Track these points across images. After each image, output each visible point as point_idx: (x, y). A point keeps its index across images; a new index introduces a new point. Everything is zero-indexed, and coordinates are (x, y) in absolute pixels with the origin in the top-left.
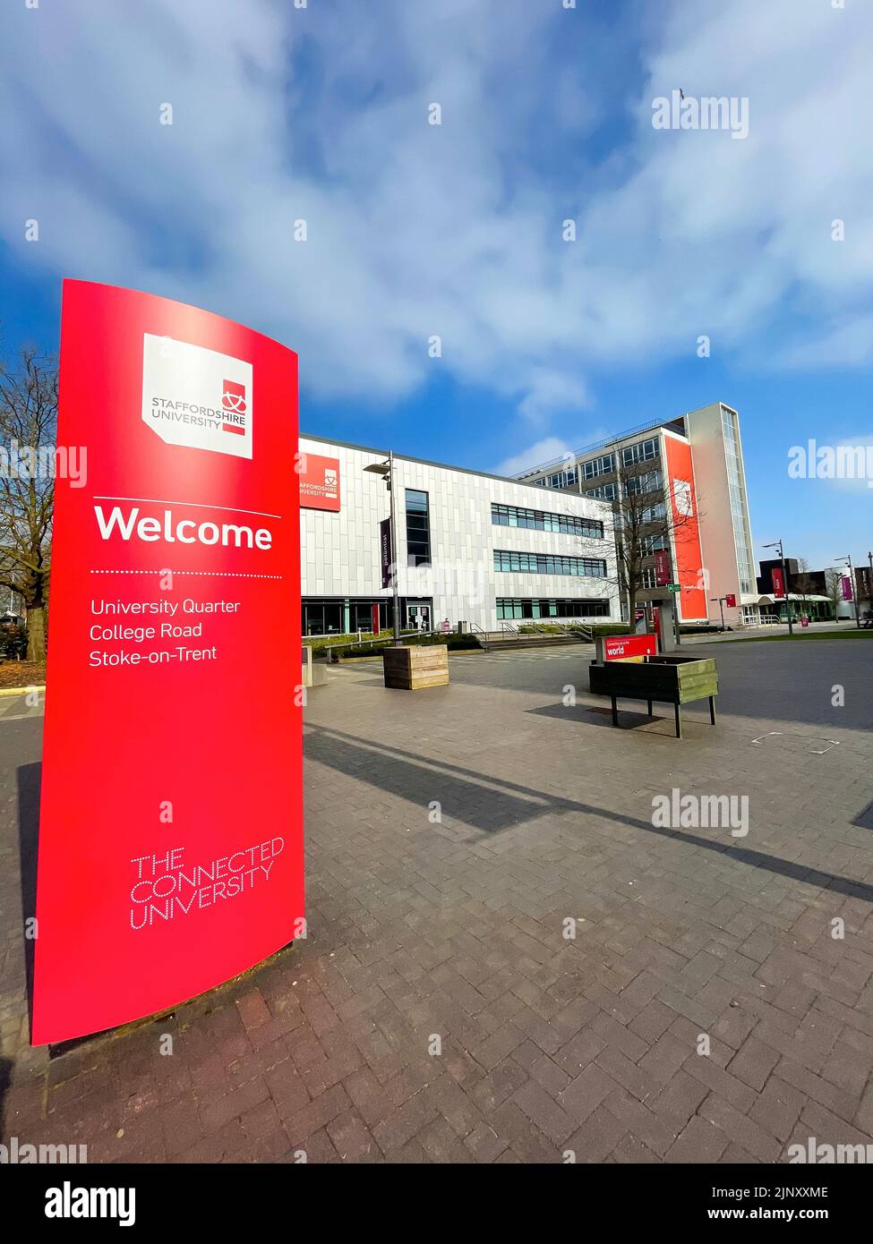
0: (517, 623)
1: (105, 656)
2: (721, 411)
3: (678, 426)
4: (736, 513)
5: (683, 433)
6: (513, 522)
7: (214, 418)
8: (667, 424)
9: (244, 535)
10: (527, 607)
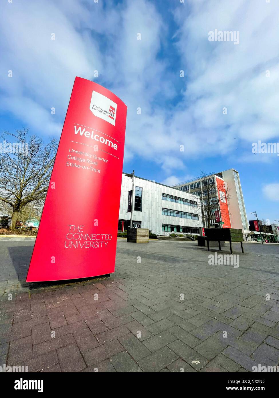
0: (169, 233)
1: (71, 163)
2: (233, 171)
3: (220, 175)
4: (240, 203)
5: (221, 177)
6: (168, 199)
7: (107, 113)
8: (217, 174)
9: (111, 144)
10: (172, 228)
